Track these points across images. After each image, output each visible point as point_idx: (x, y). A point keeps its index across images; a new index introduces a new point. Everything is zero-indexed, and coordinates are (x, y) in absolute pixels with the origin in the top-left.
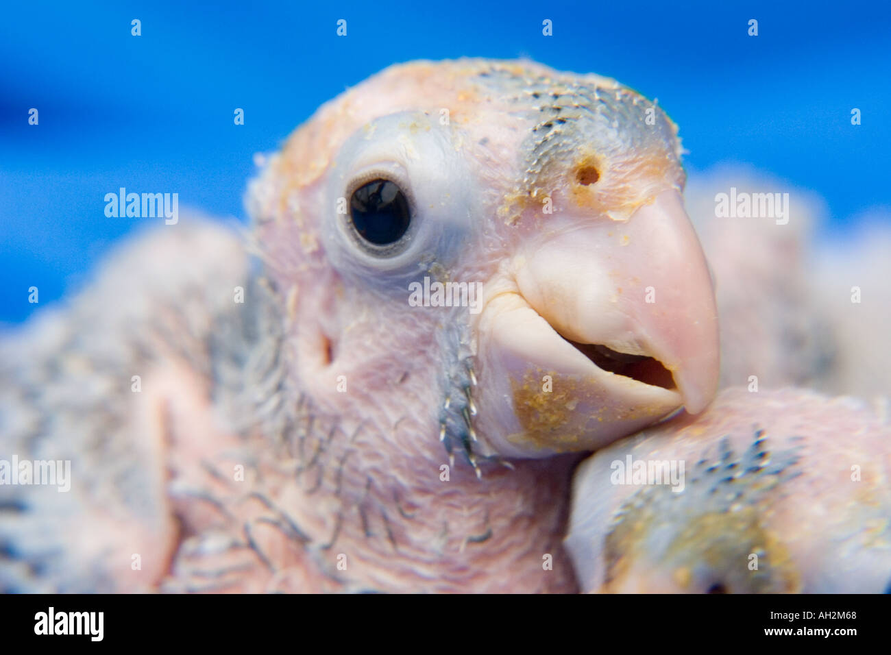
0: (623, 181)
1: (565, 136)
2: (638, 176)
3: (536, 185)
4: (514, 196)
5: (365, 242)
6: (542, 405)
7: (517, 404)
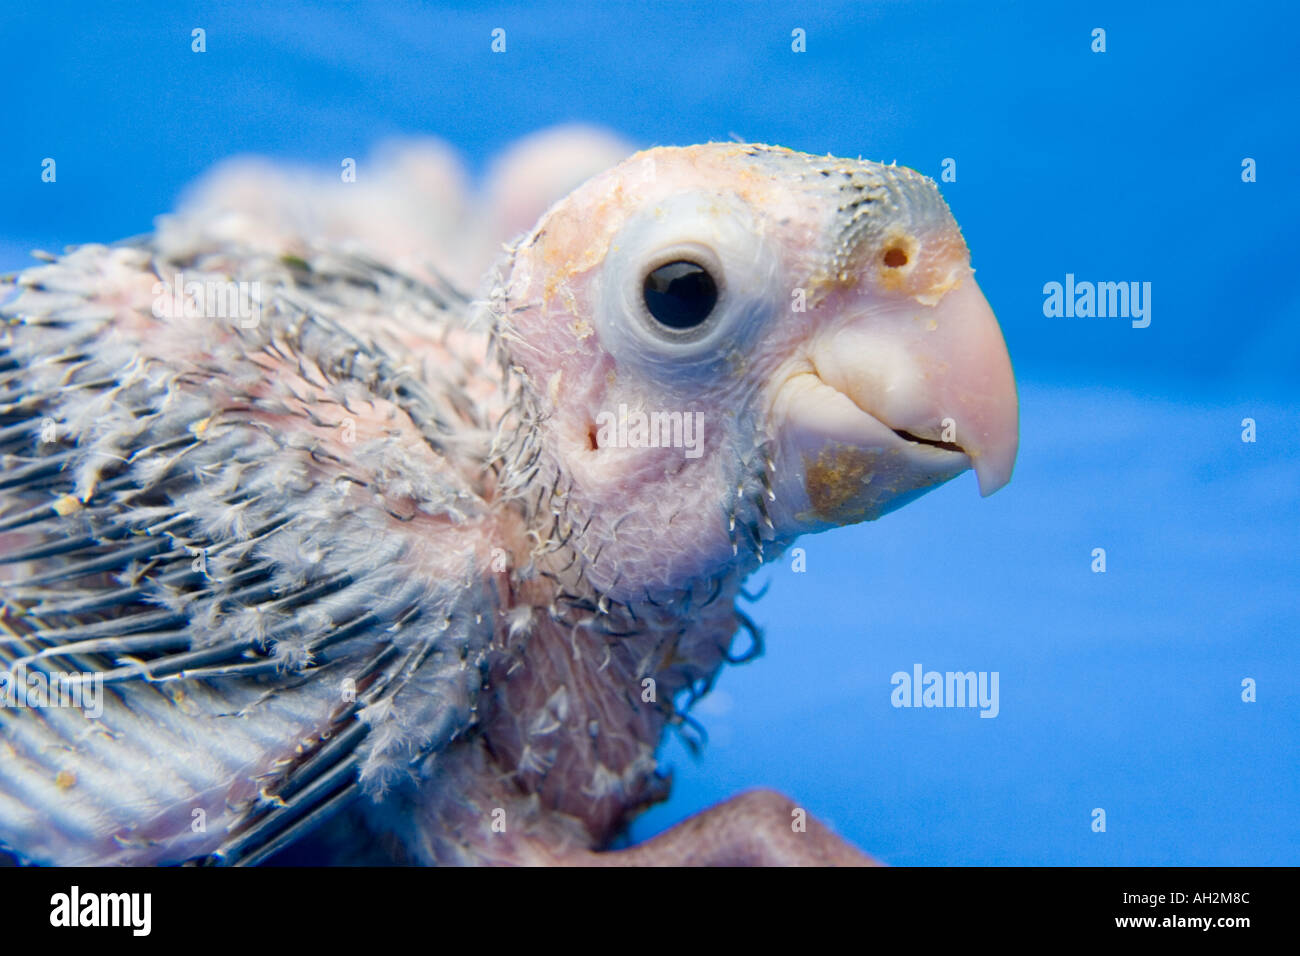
0: (930, 265)
1: (875, 217)
2: (945, 259)
3: (846, 268)
4: (823, 279)
5: (659, 325)
6: (836, 481)
7: (809, 483)
